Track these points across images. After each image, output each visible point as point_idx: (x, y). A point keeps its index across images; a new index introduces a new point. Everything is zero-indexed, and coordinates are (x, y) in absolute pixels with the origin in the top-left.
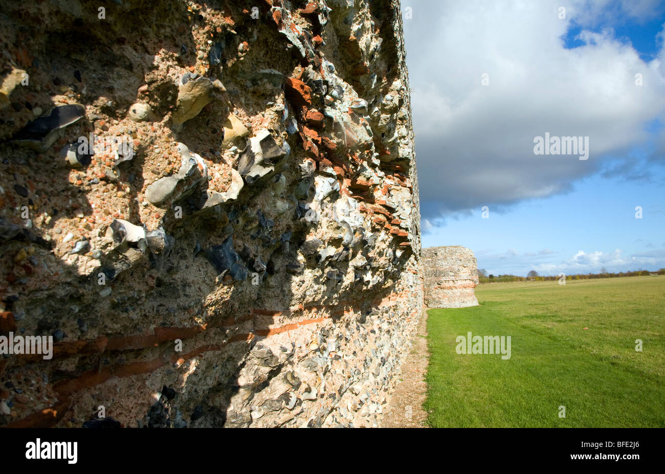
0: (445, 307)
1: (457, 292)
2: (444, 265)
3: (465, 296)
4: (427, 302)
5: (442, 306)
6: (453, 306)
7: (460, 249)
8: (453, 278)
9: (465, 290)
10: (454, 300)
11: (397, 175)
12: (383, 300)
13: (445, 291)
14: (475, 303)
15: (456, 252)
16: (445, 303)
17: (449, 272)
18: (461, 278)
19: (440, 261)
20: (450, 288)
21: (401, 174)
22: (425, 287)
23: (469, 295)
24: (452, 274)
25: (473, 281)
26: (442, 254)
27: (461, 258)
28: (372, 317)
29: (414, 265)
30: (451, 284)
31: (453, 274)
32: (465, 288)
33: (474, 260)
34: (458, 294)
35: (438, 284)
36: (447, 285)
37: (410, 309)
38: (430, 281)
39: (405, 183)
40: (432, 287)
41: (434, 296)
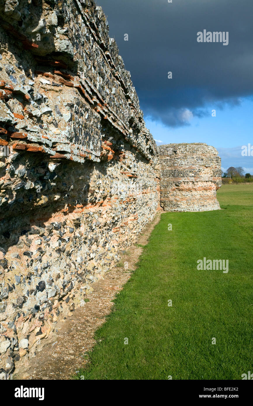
0: (182, 210)
1: (197, 194)
2: (184, 164)
3: (205, 200)
4: (163, 204)
5: (179, 209)
6: (191, 210)
7: (203, 148)
8: (193, 179)
9: (205, 192)
10: (193, 203)
11: (58, 72)
12: (53, 215)
13: (184, 193)
14: (217, 207)
15: (197, 150)
16: (183, 206)
17: (188, 173)
18: (202, 179)
19: (179, 160)
20: (189, 190)
21: (64, 71)
22: (162, 188)
23: (210, 198)
24: (191, 174)
25: (215, 182)
26: (182, 152)
27: (203, 157)
28: (31, 237)
29: (130, 168)
30: (190, 185)
31: (193, 175)
32: (206, 190)
33: (218, 160)
34: (198, 197)
35: (176, 185)
36: (185, 186)
37: (116, 219)
38: (167, 181)
39: (72, 82)
40: (169, 189)
41: (171, 198)
